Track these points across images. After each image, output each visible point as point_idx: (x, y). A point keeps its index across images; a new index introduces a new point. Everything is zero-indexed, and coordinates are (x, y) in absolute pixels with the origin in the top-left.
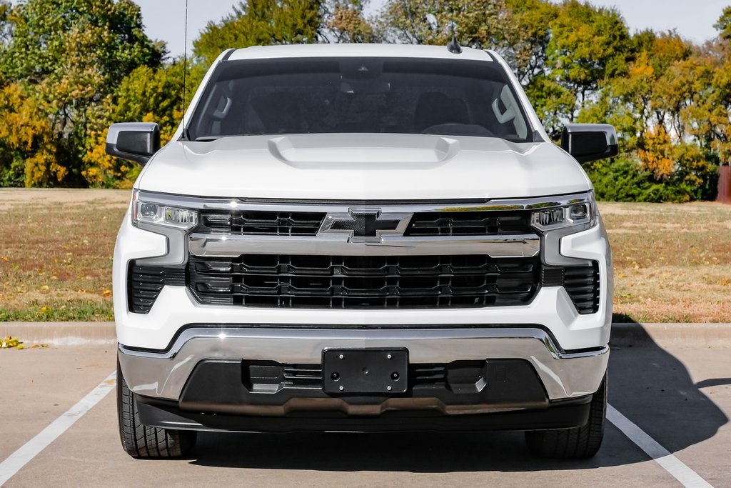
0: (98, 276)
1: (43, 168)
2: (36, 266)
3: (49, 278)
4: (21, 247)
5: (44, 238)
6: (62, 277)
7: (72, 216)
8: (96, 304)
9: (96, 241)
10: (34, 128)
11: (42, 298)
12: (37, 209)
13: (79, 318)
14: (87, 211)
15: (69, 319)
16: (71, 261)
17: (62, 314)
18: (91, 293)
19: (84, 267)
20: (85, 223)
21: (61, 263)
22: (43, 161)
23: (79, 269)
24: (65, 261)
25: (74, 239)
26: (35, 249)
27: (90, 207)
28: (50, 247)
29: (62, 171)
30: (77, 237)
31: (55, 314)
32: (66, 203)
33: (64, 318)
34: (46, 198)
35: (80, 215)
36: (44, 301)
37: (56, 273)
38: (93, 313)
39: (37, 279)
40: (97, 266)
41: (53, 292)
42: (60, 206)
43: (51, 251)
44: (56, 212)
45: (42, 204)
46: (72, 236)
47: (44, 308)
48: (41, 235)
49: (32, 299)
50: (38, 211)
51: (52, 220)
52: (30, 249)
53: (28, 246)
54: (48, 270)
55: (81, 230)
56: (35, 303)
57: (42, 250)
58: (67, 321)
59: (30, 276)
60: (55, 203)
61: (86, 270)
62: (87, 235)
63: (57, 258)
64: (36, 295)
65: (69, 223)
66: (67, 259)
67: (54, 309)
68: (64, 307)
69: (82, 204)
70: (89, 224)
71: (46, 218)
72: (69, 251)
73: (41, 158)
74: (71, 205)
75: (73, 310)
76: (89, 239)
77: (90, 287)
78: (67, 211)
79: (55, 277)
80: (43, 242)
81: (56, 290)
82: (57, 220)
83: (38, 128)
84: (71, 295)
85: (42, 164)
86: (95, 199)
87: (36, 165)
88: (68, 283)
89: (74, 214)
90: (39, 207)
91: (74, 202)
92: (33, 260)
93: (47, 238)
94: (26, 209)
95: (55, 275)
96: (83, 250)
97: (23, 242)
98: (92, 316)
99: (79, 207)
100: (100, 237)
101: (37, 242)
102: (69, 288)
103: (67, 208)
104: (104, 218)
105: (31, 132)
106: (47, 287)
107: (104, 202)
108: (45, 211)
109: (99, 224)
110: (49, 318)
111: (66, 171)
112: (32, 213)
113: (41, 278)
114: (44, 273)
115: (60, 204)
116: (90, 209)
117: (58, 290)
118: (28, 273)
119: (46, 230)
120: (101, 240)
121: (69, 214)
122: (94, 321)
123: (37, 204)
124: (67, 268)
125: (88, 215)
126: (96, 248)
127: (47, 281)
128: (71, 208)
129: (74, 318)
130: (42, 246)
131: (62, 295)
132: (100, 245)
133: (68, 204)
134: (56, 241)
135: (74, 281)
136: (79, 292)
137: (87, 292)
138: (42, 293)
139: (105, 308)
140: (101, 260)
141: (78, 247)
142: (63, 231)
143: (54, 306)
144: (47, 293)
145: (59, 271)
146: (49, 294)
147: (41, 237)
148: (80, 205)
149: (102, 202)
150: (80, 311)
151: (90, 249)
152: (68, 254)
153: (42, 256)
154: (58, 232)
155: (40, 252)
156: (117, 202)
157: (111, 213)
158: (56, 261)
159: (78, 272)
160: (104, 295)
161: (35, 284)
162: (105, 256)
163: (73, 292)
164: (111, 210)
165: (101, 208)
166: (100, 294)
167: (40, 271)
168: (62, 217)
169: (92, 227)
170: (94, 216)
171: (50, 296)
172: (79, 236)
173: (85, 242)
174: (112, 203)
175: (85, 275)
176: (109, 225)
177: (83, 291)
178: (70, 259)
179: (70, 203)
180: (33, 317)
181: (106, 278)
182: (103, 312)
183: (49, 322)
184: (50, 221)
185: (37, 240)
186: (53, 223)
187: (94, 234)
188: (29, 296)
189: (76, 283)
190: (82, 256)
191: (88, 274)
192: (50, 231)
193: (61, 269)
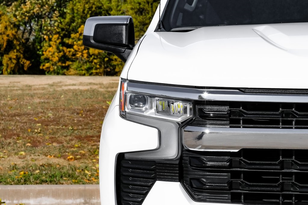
0: (62, 143)
1: (14, 61)
2: (14, 135)
3: (24, 145)
4: (3, 120)
5: (19, 112)
6: (35, 144)
7: (39, 96)
8: (63, 168)
9: (58, 114)
10: (8, 36)
11: (20, 163)
12: (14, 90)
13: (51, 182)
14: (49, 91)
15: (43, 182)
16: (41, 130)
17: (37, 178)
18: (58, 157)
19: (51, 136)
20: (49, 101)
21: (33, 132)
22: (15, 57)
23: (47, 137)
24: (36, 131)
25: (42, 113)
26: (12, 120)
27: (51, 88)
28: (24, 119)
29: (27, 63)
30: (44, 111)
31: (31, 177)
32: (34, 85)
33: (38, 181)
34: (19, 82)
35: (44, 94)
36: (21, 165)
37: (29, 141)
38: (62, 177)
39: (15, 146)
40: (61, 135)
41: (29, 158)
42: (30, 88)
43: (25, 123)
44: (27, 92)
45: (17, 87)
46: (40, 110)
47: (22, 173)
48: (17, 109)
49: (12, 163)
50: (14, 92)
51: (25, 98)
52: (10, 121)
53: (8, 118)
54: (24, 138)
55: (46, 106)
56: (15, 167)
57: (19, 122)
58: (41, 184)
59: (10, 143)
60: (26, 86)
61: (53, 138)
62: (51, 109)
63: (30, 128)
64: (15, 160)
65: (37, 100)
66: (37, 129)
67: (30, 173)
68: (38, 171)
69: (45, 86)
70: (52, 101)
71: (20, 97)
72: (38, 122)
73: (13, 54)
74: (37, 87)
75: (46, 174)
76: (53, 113)
77: (56, 152)
78: (35, 92)
79: (29, 144)
80: (19, 115)
81: (30, 156)
82: (28, 98)
83: (11, 35)
84: (42, 160)
85: (14, 59)
86: (54, 83)
87: (10, 59)
88: (39, 149)
89: (40, 94)
90: (15, 88)
91: (40, 85)
92: (12, 130)
93: (22, 112)
94: (6, 91)
95: (29, 143)
96: (49, 121)
97: (5, 116)
98: (61, 179)
99: (44, 89)
100: (61, 111)
101: (15, 115)
102: (41, 153)
103: (35, 90)
104: (62, 96)
105: (5, 38)
106: (23, 153)
107: (61, 84)
108: (20, 92)
109: (59, 101)
110: (26, 181)
111: (30, 63)
112: (11, 93)
113: (18, 145)
114: (20, 141)
115: (30, 86)
116: (51, 90)
117: (32, 155)
118: (8, 141)
119: (21, 106)
120: (62, 113)
121: (37, 94)
122: (63, 184)
123: (14, 87)
124: (38, 137)
125: (51, 94)
126: (58, 120)
127: (23, 147)
128: (38, 89)
129: (46, 181)
130: (18, 118)
131: (36, 160)
132: (61, 117)
133: (35, 87)
134: (28, 114)
135: (44, 148)
136: (48, 157)
137: (54, 157)
138: (20, 158)
139: (70, 172)
140: (63, 129)
141: (45, 119)
142: (33, 107)
143: (30, 170)
144: (24, 157)
145: (32, 139)
146: (26, 159)
147: (17, 111)
148: (44, 87)
149: (59, 85)
150: (51, 175)
151: (54, 121)
152: (38, 125)
153: (19, 126)
154: (29, 107)
155: (17, 124)
156: (70, 85)
157: (67, 93)
158: (29, 130)
159: (46, 140)
160: (68, 160)
161: (14, 150)
162: (66, 126)
163: (44, 157)
164: (67, 90)
165: (59, 89)
166: (65, 159)
167: (18, 139)
168: (32, 96)
169: (54, 104)
170: (55, 95)
171: (26, 160)
172: (45, 111)
173: (49, 115)
174: (66, 85)
175: (52, 142)
176: (66, 102)
177: (51, 156)
178: (40, 129)
179: (36, 85)
180: (13, 181)
181: (69, 145)
182: (69, 176)
183: (26, 185)
184: (24, 99)
185: (15, 114)
186: (26, 101)
187: (56, 109)
188: (9, 160)
189: (45, 150)
190: (49, 127)
191: (54, 141)
192: (24, 107)
193: (33, 137)
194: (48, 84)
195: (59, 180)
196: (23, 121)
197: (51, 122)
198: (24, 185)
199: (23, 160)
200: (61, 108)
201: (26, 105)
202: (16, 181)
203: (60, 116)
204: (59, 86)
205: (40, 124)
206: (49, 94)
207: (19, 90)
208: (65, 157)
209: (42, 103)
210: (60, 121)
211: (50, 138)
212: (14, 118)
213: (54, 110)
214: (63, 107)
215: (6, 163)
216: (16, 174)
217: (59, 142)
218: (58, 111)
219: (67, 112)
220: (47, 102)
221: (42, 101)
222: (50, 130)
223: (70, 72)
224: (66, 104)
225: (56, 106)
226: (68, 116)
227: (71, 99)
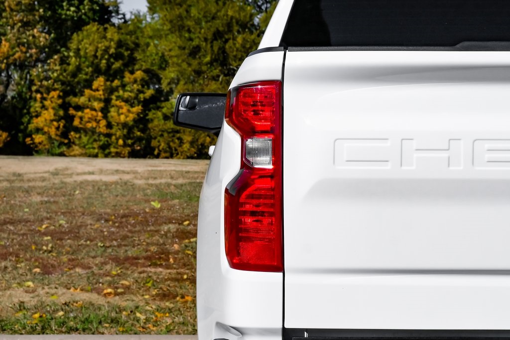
0: (90, 268)
2: (11, 254)
3: (30, 270)
5: (11, 217)
6: (47, 270)
7: (39, 191)
8: (100, 309)
9: (74, 222)
11: (29, 300)
13: (84, 330)
14: (54, 184)
15: (71, 330)
16: (52, 247)
17: (61, 324)
18: (87, 291)
19: (70, 257)
20: (56, 199)
21: (40, 250)
23: (64, 259)
24: (45, 248)
26: (3, 231)
27: (55, 179)
28: (22, 228)
29: (3, 136)
30: (50, 216)
31: (53, 323)
32: (26, 174)
33: (64, 329)
35: (47, 189)
37: (37, 264)
38: (100, 323)
39: (15, 272)
40: (85, 255)
41: (41, 292)
42: (20, 178)
43: (23, 235)
44: (18, 184)
46: (45, 214)
47: (37, 315)
48: (8, 213)
49: (16, 300)
51: (16, 194)
54: (27, 260)
55: (54, 207)
56: (22, 306)
57: (14, 234)
58: (69, 333)
59: (6, 268)
60: (14, 174)
61: (73, 260)
62: (63, 213)
63: (35, 243)
64: (18, 295)
65: (37, 199)
66: (47, 246)
67: (49, 317)
68: (61, 313)
70: (61, 200)
72: (45, 234)
74: (32, 176)
75: (75, 318)
76: (65, 219)
77: (83, 283)
78: (31, 184)
79: (38, 270)
80: (12, 222)
81: (43, 288)
82: (22, 195)
84: (63, 296)
88: (53, 277)
89: (40, 187)
92: (5, 247)
93: (16, 217)
95: (38, 267)
96: (62, 232)
98: (100, 327)
99: (44, 179)
100: (79, 217)
102: (58, 284)
103: (29, 181)
104: (77, 192)
106: (30, 283)
109: (72, 199)
110: (44, 329)
111: (8, 136)
113: (21, 271)
114: (23, 264)
115: (19, 175)
116: (57, 181)
117: (46, 287)
118: (3, 264)
119: (12, 207)
120: (80, 220)
121: (34, 187)
122: (103, 333)
124: (49, 258)
125: (57, 189)
126: (77, 231)
127: (29, 274)
128: (34, 180)
129: (77, 330)
130: (12, 228)
131: (53, 295)
132: (81, 226)
133: (29, 175)
134: (27, 221)
135: (62, 275)
136: (72, 290)
137: (82, 290)
138: (26, 292)
139: (113, 315)
140: (88, 246)
141: (55, 230)
142: (32, 209)
143: (49, 312)
144: (33, 291)
145: (41, 261)
146: (36, 293)
147: (8, 216)
148: (43, 177)
149: (66, 172)
150: (83, 319)
151: (70, 232)
152: (46, 238)
153: (15, 241)
154: (26, 210)
155: (11, 236)
156: (85, 173)
157: (83, 186)
158: (33, 247)
159: (64, 263)
160: (105, 295)
161: (15, 279)
162: (91, 241)
163: (65, 290)
164: (82, 183)
165: (68, 180)
166: (99, 294)
167: (17, 262)
168: (27, 192)
169: (65, 204)
170: (64, 190)
171: (38, 296)
172: (54, 215)
173: (61, 222)
174: (78, 174)
175: (74, 267)
176: (85, 201)
177: (76, 289)
178: (50, 245)
179: (30, 173)
180: (24, 328)
181: (101, 272)
182: (112, 321)
183: (45, 336)
184: (15, 197)
185: (4, 220)
186: (18, 199)
187: (70, 213)
188: (10, 296)
189: (64, 279)
190: (63, 241)
191: (77, 266)
192: (17, 208)
193: (42, 259)
194: (48, 172)
195: (97, 328)
196: (20, 233)
197: (65, 233)
198: (41, 336)
199: (32, 295)
200: (78, 212)
201: (20, 206)
202: (28, 328)
203: (79, 224)
204: (67, 174)
205: (49, 238)
206: (55, 189)
207: (3, 180)
208: (99, 292)
209: (46, 202)
210: (81, 232)
211: (69, 260)
212: (5, 227)
213: (68, 214)
214: (81, 210)
215: (5, 299)
216: (27, 316)
217: (84, 267)
218: (74, 216)
219: (89, 217)
220: (54, 202)
221: (46, 199)
222: (66, 247)
223: (73, 150)
224: (85, 205)
225: (70, 208)
226: (91, 224)
227: (93, 196)
